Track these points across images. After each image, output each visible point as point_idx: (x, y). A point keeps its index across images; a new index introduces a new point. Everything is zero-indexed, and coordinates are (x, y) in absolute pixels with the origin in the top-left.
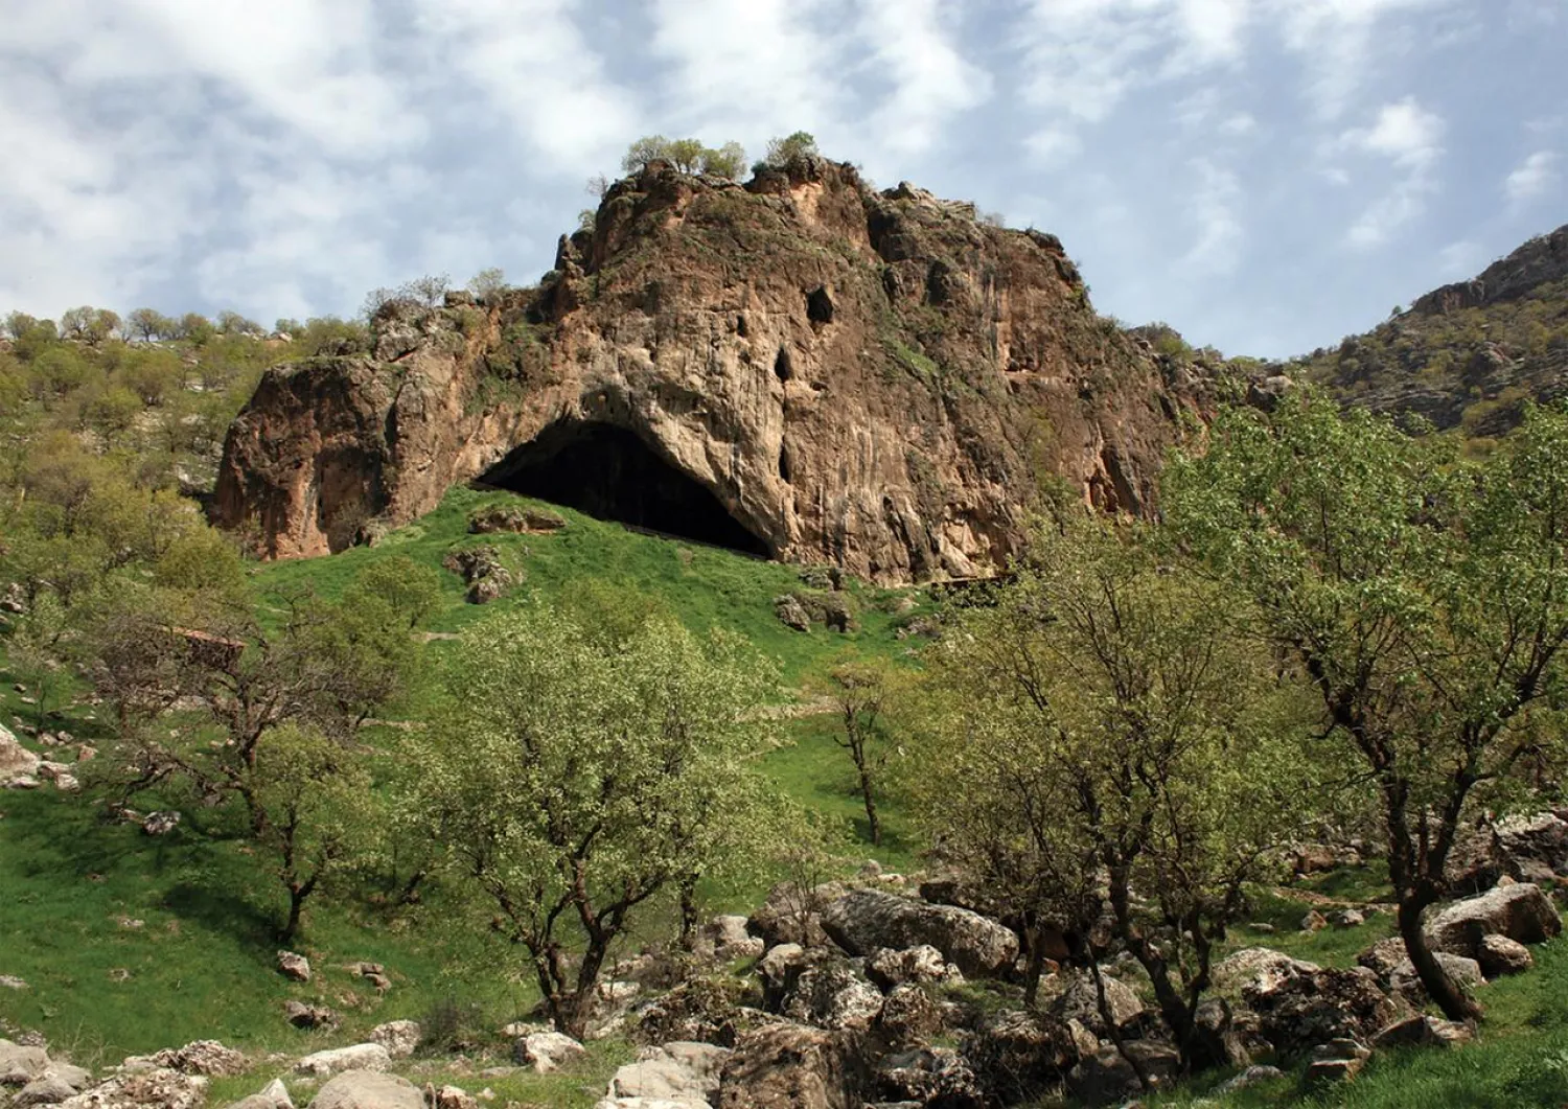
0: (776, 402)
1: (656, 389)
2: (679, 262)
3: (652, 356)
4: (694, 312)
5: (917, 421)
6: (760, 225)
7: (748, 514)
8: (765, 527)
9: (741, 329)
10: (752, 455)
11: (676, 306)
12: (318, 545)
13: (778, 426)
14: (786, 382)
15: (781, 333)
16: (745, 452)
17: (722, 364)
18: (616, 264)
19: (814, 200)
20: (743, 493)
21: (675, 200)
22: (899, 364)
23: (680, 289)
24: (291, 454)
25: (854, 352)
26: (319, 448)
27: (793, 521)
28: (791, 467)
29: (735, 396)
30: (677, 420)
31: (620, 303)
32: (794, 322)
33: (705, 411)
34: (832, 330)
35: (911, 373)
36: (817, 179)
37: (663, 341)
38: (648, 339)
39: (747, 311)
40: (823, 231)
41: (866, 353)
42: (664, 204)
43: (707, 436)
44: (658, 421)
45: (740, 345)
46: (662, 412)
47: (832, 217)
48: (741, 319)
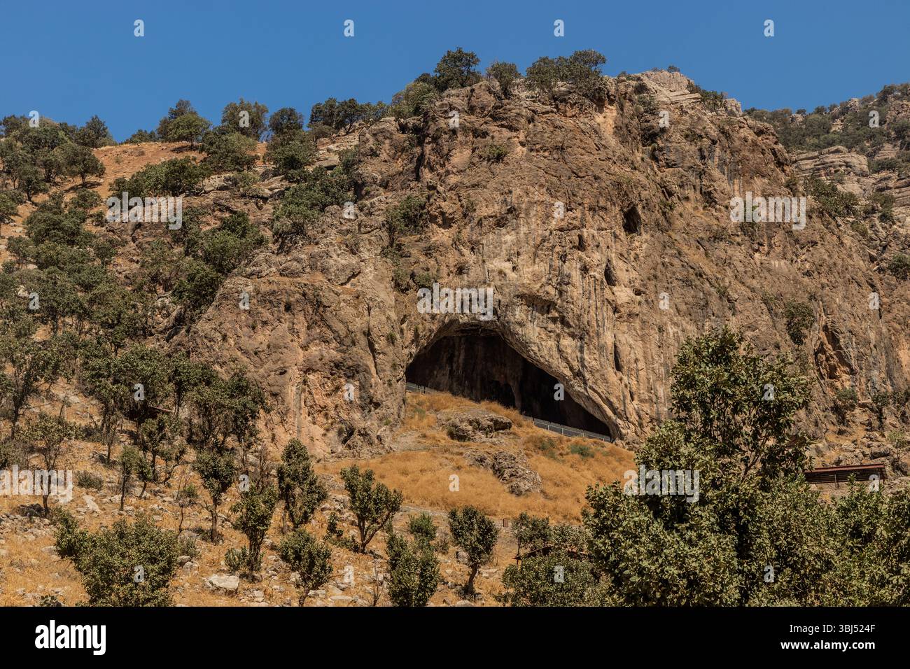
0: (609, 307)
1: (521, 296)
2: (532, 189)
3: (514, 268)
4: (547, 233)
5: (709, 317)
6: (583, 151)
7: (593, 401)
8: (609, 412)
9: (581, 246)
10: (596, 351)
11: (533, 227)
12: (312, 439)
13: (611, 326)
14: (615, 289)
15: (608, 247)
16: (589, 349)
17: (569, 276)
18: (473, 186)
19: (611, 122)
20: (590, 383)
21: (516, 130)
22: (692, 268)
23: (534, 213)
24: (275, 362)
25: (659, 261)
26: (301, 358)
27: (632, 407)
28: (624, 360)
29: (580, 303)
30: (535, 323)
31: (485, 223)
32: (616, 237)
33: (557, 315)
34: (643, 241)
35: (701, 276)
36: (611, 102)
37: (524, 257)
38: (511, 255)
39: (584, 230)
40: (621, 150)
41: (667, 260)
42: (506, 133)
43: (558, 336)
44: (521, 324)
45: (580, 259)
46: (524, 317)
47: (624, 135)
48: (580, 237)
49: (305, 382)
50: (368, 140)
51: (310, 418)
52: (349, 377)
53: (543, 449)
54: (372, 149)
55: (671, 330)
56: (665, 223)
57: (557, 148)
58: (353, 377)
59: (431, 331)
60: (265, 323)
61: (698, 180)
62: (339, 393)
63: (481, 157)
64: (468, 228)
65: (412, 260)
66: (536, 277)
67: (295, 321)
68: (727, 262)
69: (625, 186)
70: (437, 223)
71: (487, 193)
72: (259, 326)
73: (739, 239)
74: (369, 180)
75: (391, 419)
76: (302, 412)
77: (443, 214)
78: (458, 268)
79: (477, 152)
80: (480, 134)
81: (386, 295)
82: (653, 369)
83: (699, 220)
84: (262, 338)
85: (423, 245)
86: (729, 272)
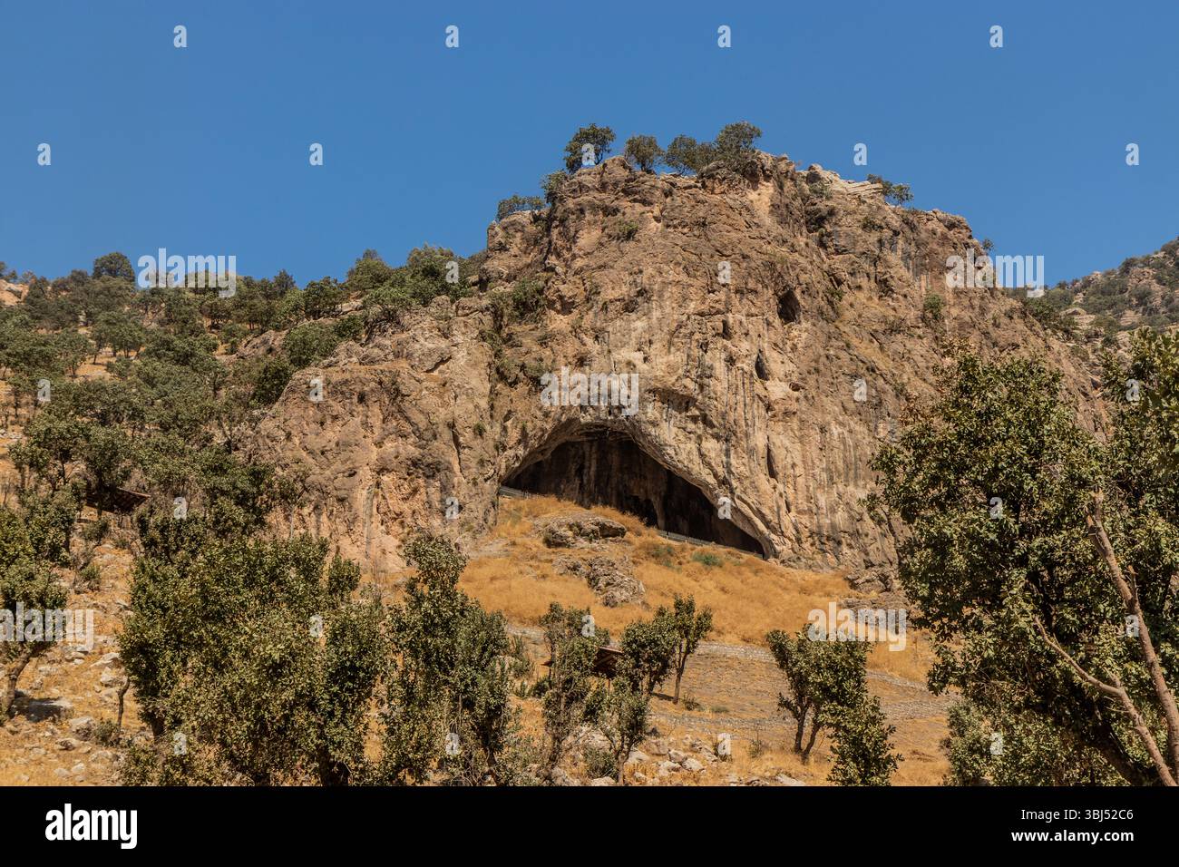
0: (761, 403)
1: (654, 391)
2: (666, 268)
3: (645, 359)
4: (684, 318)
5: (883, 418)
6: (730, 228)
7: (742, 513)
8: (761, 526)
9: (726, 333)
10: (744, 455)
11: (667, 311)
12: (384, 552)
13: (764, 426)
14: (768, 383)
15: (759, 336)
16: (736, 452)
17: (711, 368)
18: (600, 267)
19: (767, 200)
20: (738, 492)
21: (650, 204)
22: (863, 362)
23: (669, 294)
24: (343, 462)
25: (822, 352)
26: (374, 456)
27: (788, 520)
28: (779, 466)
29: (724, 399)
30: (672, 422)
31: (611, 307)
32: (769, 324)
33: (697, 413)
34: (802, 331)
35: (873, 371)
36: (767, 178)
37: (657, 345)
38: (641, 344)
39: (730, 315)
40: (777, 230)
41: (832, 352)
42: (639, 207)
43: (699, 437)
44: (654, 424)
45: (725, 348)
46: (658, 415)
47: (782, 215)
48: (725, 323)
49: (378, 485)
50: (497, 234)
51: (383, 528)
52: (428, 477)
53: (656, 556)
54: (500, 243)
55: (836, 430)
56: (831, 313)
57: (697, 223)
58: (433, 476)
59: (542, 430)
60: (335, 418)
61: (872, 268)
62: (418, 496)
63: (610, 236)
64: (591, 313)
65: (523, 350)
66: (671, 369)
67: (370, 414)
68: (905, 357)
69: (779, 266)
70: (554, 309)
71: (613, 274)
72: (329, 422)
73: (920, 332)
74: (494, 275)
75: (474, 524)
76: (373, 520)
77: (561, 297)
78: (578, 360)
79: (606, 231)
80: (610, 211)
81: (479, 382)
82: (814, 475)
83: (873, 311)
84: (332, 434)
85: (538, 333)
86: (908, 368)
